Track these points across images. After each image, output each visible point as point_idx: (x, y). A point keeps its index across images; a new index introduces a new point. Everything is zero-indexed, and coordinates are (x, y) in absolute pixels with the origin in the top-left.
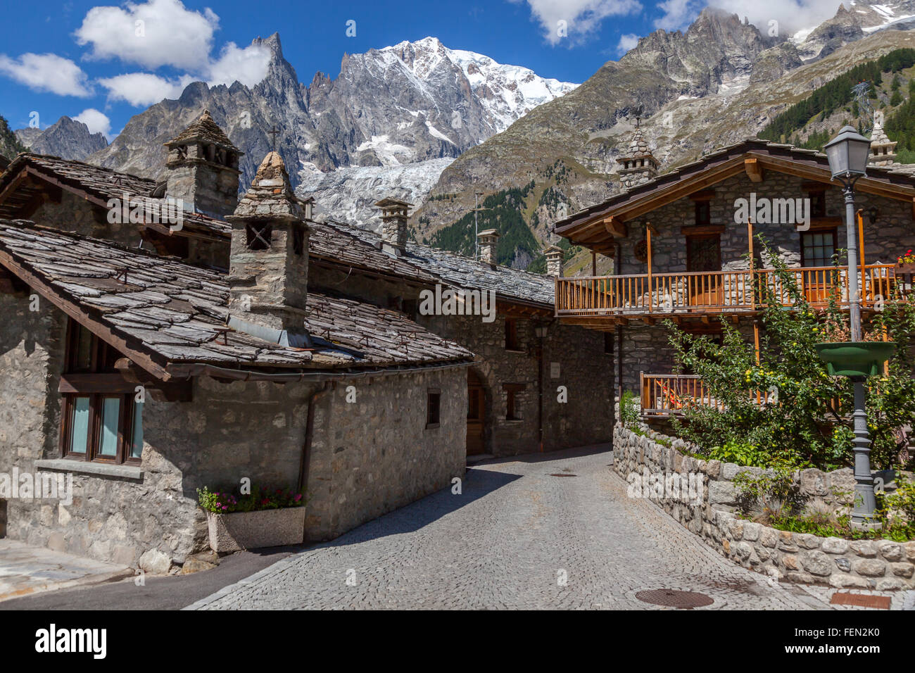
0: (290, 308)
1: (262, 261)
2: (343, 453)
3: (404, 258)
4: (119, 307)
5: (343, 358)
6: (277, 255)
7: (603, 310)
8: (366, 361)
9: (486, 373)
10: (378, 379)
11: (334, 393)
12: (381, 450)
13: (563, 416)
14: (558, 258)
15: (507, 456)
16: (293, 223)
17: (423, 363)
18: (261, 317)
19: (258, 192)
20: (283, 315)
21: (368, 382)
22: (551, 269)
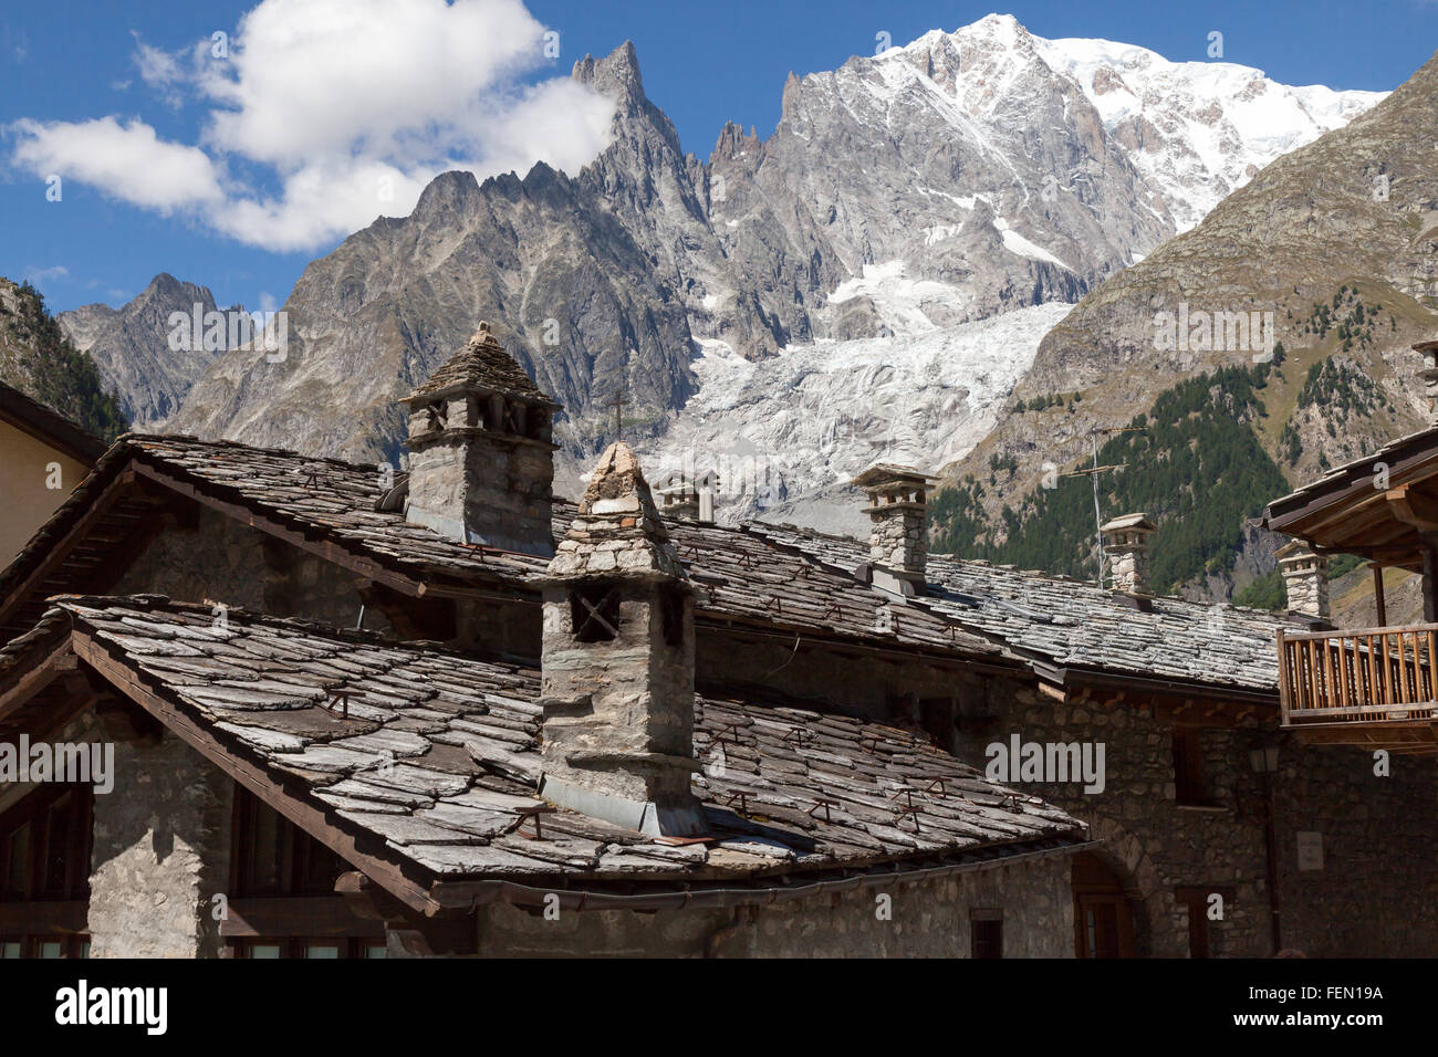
0: (661, 757)
1: (603, 664)
3: (922, 600)
4: (340, 771)
5: (769, 854)
6: (632, 652)
7: (1399, 707)
8: (820, 857)
9: (1131, 863)
10: (850, 896)
11: (754, 930)
14: (1313, 568)
16: (659, 585)
17: (953, 854)
18: (604, 776)
19: (591, 527)
20: (648, 771)
21: (828, 902)
22: (1296, 598)
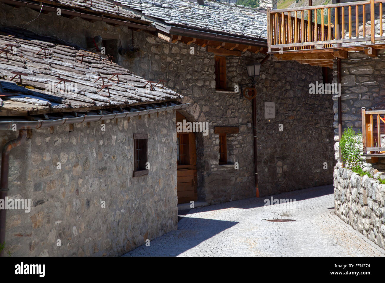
2: (43, 205)
5: (38, 104)
7: (320, 43)
8: (64, 106)
9: (196, 116)
10: (79, 126)
11: (30, 142)
12: (85, 202)
13: (278, 158)
15: (221, 203)
17: (127, 107)
21: (68, 129)
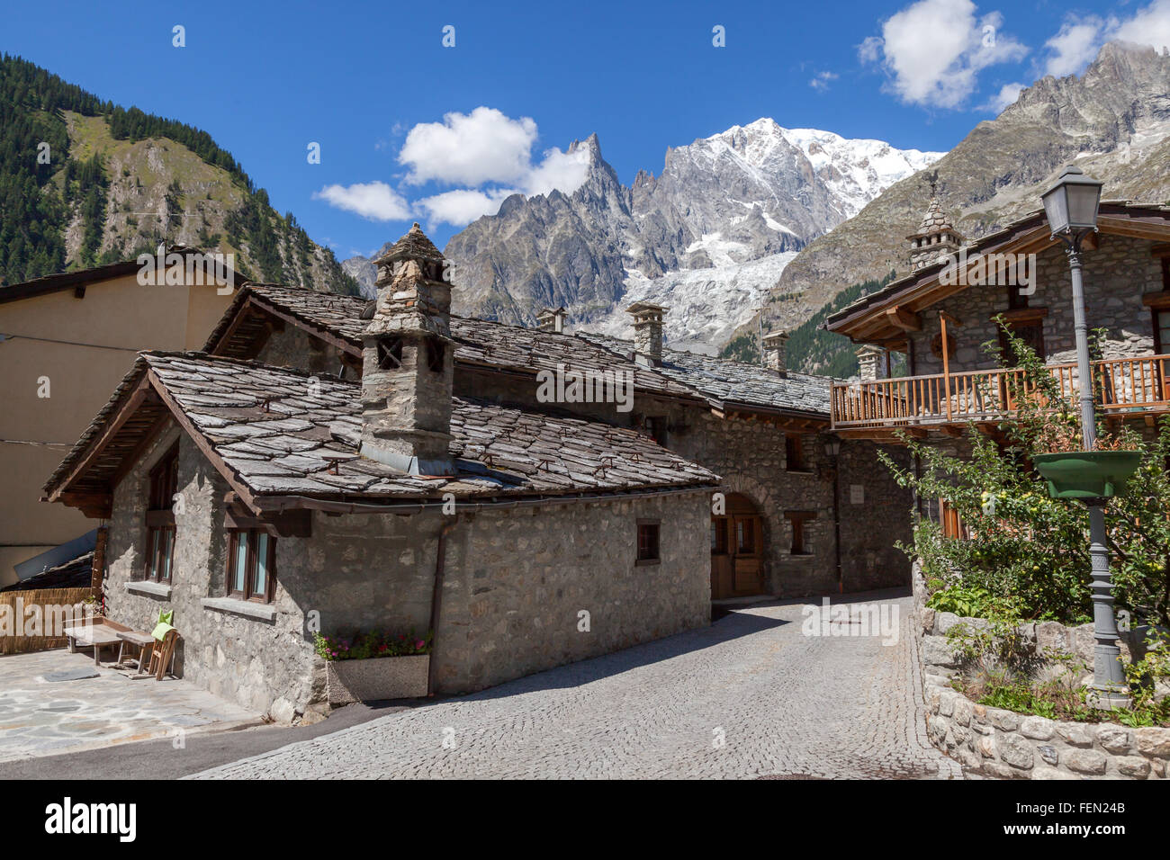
0: (422, 432)
1: (393, 381)
2: (489, 593)
3: (658, 369)
4: (238, 438)
5: (485, 486)
6: (408, 374)
7: (890, 420)
8: (522, 488)
9: (761, 499)
10: (547, 509)
11: (471, 526)
12: (555, 592)
13: (870, 549)
14: (873, 360)
15: (794, 598)
16: (425, 338)
17: (625, 489)
18: (392, 442)
19: (392, 307)
20: (415, 440)
21: (530, 513)
22: (865, 374)
